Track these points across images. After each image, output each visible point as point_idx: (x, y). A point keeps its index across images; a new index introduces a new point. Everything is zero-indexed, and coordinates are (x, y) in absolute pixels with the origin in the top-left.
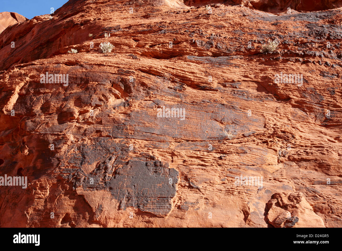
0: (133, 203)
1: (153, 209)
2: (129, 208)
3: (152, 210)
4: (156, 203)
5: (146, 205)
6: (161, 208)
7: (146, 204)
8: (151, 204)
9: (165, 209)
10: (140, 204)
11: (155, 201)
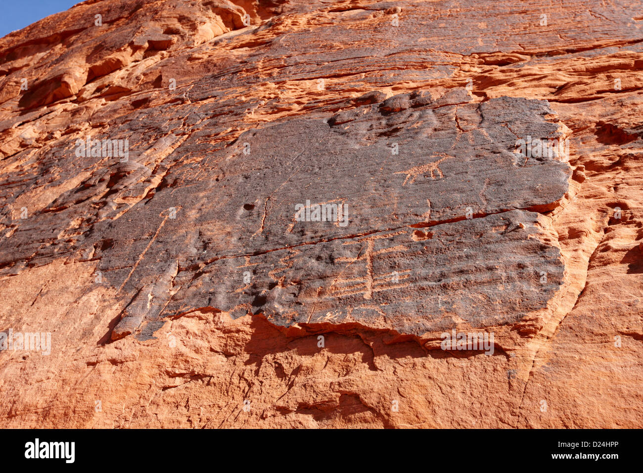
0: (222, 289)
1: (381, 298)
2: (183, 321)
3: (376, 308)
4: (402, 261)
5: (317, 285)
6: (454, 280)
7: (322, 277)
8: (363, 274)
9: (494, 281)
10: (272, 286)
11: (399, 248)
